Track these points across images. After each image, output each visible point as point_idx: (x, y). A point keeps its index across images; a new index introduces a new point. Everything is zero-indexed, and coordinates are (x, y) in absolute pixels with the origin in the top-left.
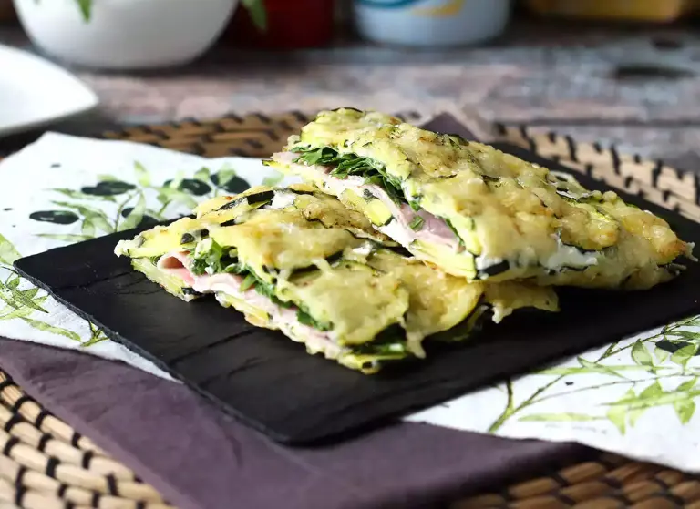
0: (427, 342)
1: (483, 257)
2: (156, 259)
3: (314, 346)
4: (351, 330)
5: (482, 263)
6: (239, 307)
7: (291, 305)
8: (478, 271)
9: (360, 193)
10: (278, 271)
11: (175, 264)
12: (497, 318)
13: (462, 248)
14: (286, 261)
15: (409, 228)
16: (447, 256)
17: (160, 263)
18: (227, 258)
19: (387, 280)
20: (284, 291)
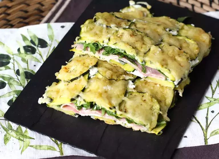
1: (176, 81)
2: (60, 106)
4: (151, 125)
5: (176, 83)
7: (124, 118)
8: (175, 86)
10: (115, 107)
12: (181, 95)
14: (115, 102)
15: (142, 72)
16: (160, 80)
17: (62, 106)
18: (92, 105)
19: (147, 97)
20: (121, 115)
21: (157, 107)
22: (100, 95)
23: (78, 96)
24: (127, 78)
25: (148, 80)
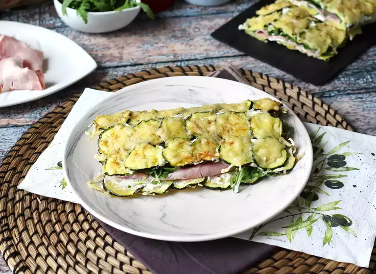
0: (338, 49)
1: (348, 24)
2: (254, 31)
3: (310, 54)
4: (321, 50)
5: (348, 26)
6: (284, 44)
7: (302, 44)
8: (347, 28)
9: (306, 6)
10: (296, 34)
11: (260, 32)
12: (351, 38)
13: (341, 21)
15: (323, 17)
16: (336, 23)
17: (256, 32)
18: (279, 31)
19: (323, 33)
20: (300, 41)
21: (329, 41)
22: (287, 24)
23: (270, 24)
24: (311, 19)
25: (327, 23)
